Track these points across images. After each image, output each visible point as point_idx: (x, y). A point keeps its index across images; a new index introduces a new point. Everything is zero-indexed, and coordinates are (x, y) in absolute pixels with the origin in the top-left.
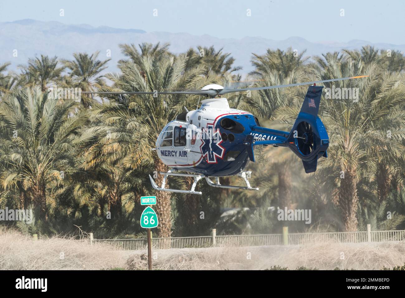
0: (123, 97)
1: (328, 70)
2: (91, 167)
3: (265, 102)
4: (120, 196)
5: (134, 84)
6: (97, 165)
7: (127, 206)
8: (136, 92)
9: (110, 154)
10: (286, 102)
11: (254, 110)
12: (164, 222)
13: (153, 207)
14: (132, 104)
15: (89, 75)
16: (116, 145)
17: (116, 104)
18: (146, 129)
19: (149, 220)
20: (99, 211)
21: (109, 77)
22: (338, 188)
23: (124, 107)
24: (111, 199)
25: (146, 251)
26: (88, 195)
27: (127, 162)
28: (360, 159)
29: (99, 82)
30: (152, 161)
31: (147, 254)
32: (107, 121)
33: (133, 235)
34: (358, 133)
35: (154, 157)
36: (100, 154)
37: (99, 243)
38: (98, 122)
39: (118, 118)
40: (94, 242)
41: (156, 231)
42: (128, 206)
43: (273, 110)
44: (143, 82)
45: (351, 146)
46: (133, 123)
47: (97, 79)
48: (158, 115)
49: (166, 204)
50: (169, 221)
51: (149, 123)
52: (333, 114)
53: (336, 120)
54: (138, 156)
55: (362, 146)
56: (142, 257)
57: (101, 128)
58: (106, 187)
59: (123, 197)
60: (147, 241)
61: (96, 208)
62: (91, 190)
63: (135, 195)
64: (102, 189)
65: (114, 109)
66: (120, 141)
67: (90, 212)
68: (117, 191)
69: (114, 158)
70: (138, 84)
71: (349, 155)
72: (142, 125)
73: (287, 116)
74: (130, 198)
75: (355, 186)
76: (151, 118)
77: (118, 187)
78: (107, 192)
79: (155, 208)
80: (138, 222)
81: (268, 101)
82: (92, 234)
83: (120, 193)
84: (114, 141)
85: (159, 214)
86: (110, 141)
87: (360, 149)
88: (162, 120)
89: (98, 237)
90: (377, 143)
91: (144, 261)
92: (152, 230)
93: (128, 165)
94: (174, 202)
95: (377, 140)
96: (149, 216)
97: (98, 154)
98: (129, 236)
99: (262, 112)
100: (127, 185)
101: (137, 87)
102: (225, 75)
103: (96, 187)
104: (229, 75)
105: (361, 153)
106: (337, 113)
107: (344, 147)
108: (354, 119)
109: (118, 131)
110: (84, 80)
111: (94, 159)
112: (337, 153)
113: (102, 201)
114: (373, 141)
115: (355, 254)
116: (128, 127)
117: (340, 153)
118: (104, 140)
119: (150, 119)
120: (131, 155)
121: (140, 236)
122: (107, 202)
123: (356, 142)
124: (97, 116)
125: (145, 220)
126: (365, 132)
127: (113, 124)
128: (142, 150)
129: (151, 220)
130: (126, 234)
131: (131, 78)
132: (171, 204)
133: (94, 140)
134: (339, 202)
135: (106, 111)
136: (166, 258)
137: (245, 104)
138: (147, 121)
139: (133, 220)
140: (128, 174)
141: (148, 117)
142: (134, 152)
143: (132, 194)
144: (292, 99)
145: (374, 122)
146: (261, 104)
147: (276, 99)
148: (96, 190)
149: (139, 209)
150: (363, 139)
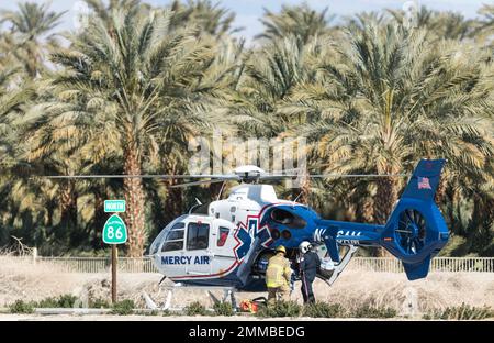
0: (84, 63)
1: (364, 35)
2: (37, 158)
3: (276, 76)
4: (75, 200)
5: (100, 46)
6: (45, 156)
7: (84, 213)
8: (101, 57)
9: (63, 141)
10: (306, 77)
11: (262, 86)
12: (134, 236)
13: (120, 215)
14: (96, 74)
15: (38, 32)
16: (72, 129)
17: (73, 73)
18: (113, 108)
19: (115, 232)
20: (47, 219)
21: (66, 35)
22: (373, 198)
23: (84, 78)
24: (63, 202)
25: (108, 275)
26: (31, 196)
27: (86, 152)
28: (404, 159)
29: (53, 43)
30: (121, 152)
31: (110, 279)
32: (61, 97)
33: (91, 253)
34: (402, 123)
35: (123, 147)
36: (49, 140)
37: (44, 262)
38: (48, 97)
39: (76, 91)
40: (38, 260)
41: (123, 248)
42: (86, 212)
43: (288, 88)
44: (112, 43)
45: (392, 140)
46: (96, 98)
47: (48, 38)
48: (130, 89)
49: (138, 211)
50: (142, 235)
51: (119, 101)
52: (370, 96)
53: (373, 104)
54: (100, 145)
55: (408, 140)
56: (103, 283)
57: (53, 106)
58: (57, 186)
59: (79, 200)
60: (111, 262)
61: (43, 213)
62: (36, 190)
63: (97, 198)
64: (51, 188)
65: (72, 80)
66: (77, 124)
67: (34, 220)
68: (72, 191)
69: (68, 146)
70: (105, 46)
71: (389, 152)
72: (108, 103)
73: (307, 96)
74: (89, 202)
75: (396, 196)
76: (121, 93)
77: (73, 186)
78: (57, 192)
79: (123, 216)
80: (98, 234)
81: (281, 75)
82: (35, 250)
83: (75, 195)
84: (70, 123)
85: (129, 225)
86: (64, 123)
87: (405, 144)
88: (134, 96)
89: (43, 254)
90: (428, 137)
91: (105, 289)
92: (118, 246)
93: (88, 157)
94: (148, 210)
95: (429, 132)
96: (116, 227)
97: (47, 141)
98: (87, 254)
99: (273, 91)
100: (85, 184)
101: (104, 50)
102: (222, 37)
103: (44, 184)
104: (228, 37)
105: (406, 151)
106: (375, 95)
107: (383, 141)
108: (399, 104)
109: (74, 109)
110: (31, 38)
111: (41, 146)
112: (373, 148)
113: (51, 205)
114: (423, 133)
115: (394, 289)
116: (89, 105)
117: (376, 149)
118: (55, 121)
119: (119, 95)
120: (92, 144)
121: (101, 253)
122: (56, 206)
123: (399, 135)
124: (48, 88)
125: (109, 232)
126: (412, 121)
127: (68, 101)
128: (106, 137)
129: (118, 232)
130: (83, 250)
131: (96, 38)
132: (144, 212)
133: (42, 121)
134: (374, 216)
135: (60, 81)
136: (137, 284)
137: (250, 78)
138: (116, 97)
139: (93, 231)
140: (86, 169)
141: (117, 92)
142: (97, 139)
143: (91, 196)
144: (314, 73)
145: (425, 107)
146: (272, 79)
147: (292, 73)
148: (42, 188)
149: (101, 217)
150: (409, 131)
